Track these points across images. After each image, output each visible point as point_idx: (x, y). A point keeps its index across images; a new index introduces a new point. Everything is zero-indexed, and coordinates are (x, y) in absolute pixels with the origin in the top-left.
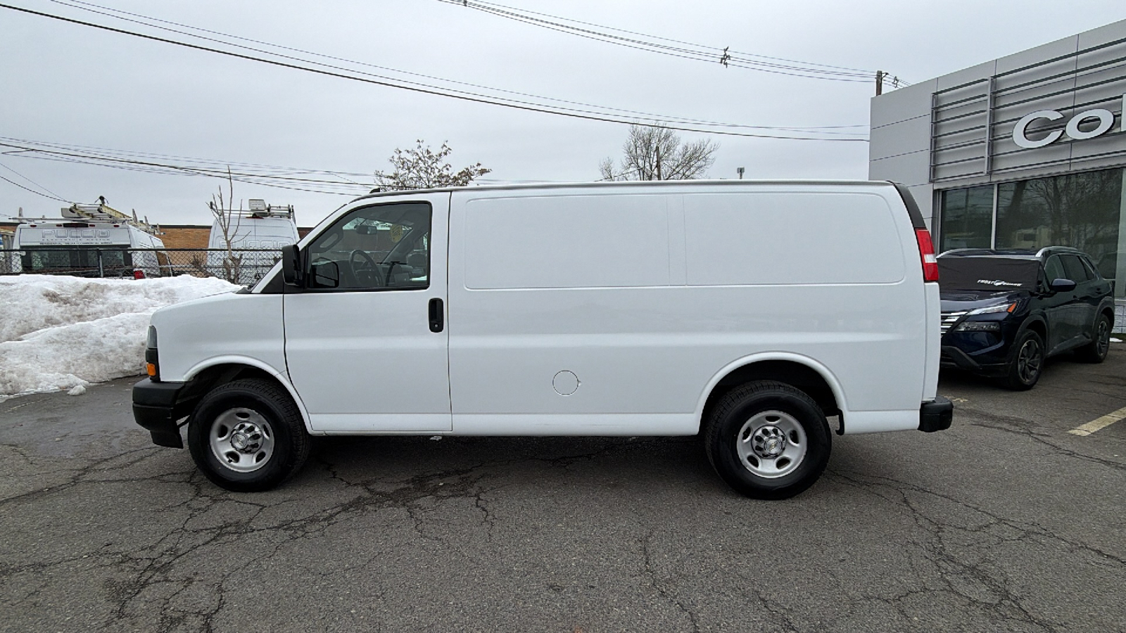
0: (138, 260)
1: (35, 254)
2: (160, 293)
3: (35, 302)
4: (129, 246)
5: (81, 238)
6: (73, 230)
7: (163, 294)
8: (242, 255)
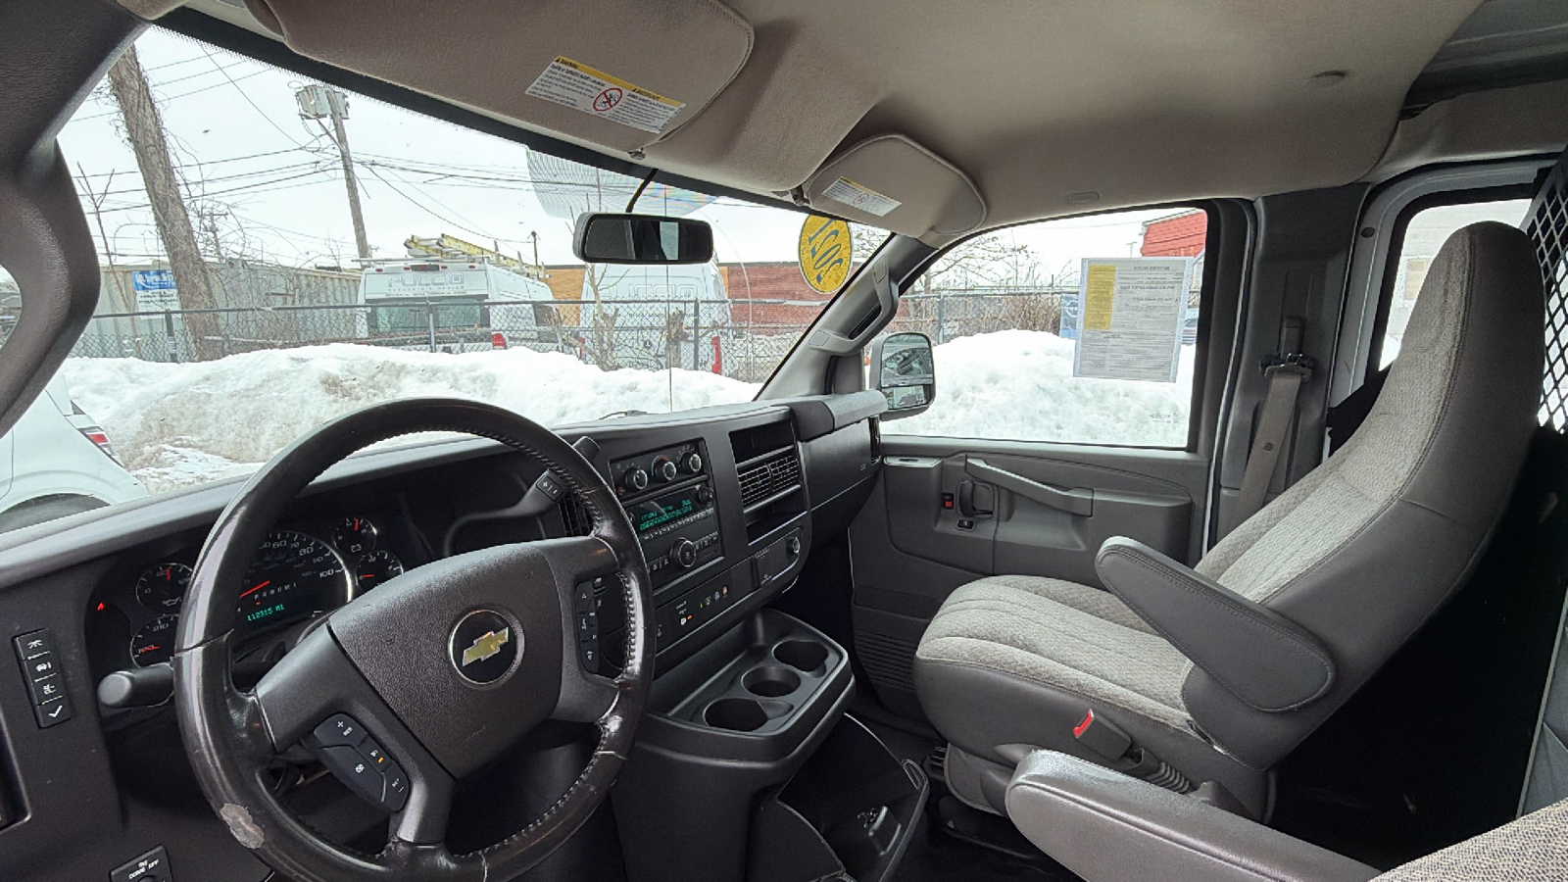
0: (498, 320)
1: (381, 311)
2: (474, 381)
3: (305, 394)
4: (486, 296)
5: (432, 286)
6: (422, 274)
7: (478, 381)
8: (617, 310)
